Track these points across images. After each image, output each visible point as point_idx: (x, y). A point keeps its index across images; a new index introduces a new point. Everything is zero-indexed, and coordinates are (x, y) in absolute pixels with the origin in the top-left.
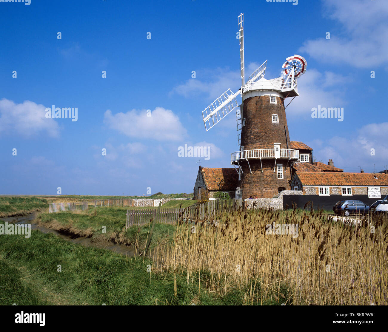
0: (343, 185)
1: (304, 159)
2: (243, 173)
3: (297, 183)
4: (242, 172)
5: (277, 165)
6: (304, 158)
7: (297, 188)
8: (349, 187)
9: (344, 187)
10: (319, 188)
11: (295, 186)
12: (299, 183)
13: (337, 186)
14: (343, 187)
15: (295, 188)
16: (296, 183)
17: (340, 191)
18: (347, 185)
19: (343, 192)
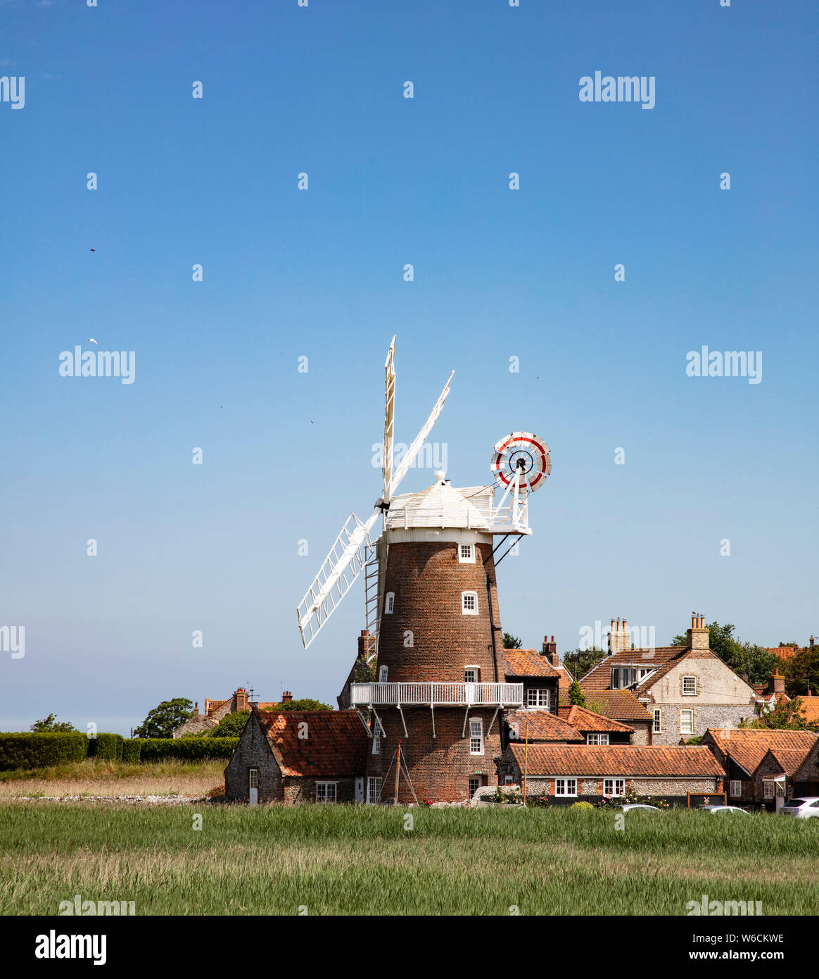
0: (607, 775)
1: (538, 700)
2: (385, 736)
3: (512, 769)
4: (382, 733)
5: (470, 719)
6: (538, 698)
7: (511, 780)
8: (619, 779)
9: (609, 778)
10: (556, 780)
11: (507, 774)
12: (515, 769)
13: (594, 777)
14: (606, 778)
15: (507, 780)
16: (509, 768)
17: (601, 788)
18: (615, 775)
19: (607, 789)
